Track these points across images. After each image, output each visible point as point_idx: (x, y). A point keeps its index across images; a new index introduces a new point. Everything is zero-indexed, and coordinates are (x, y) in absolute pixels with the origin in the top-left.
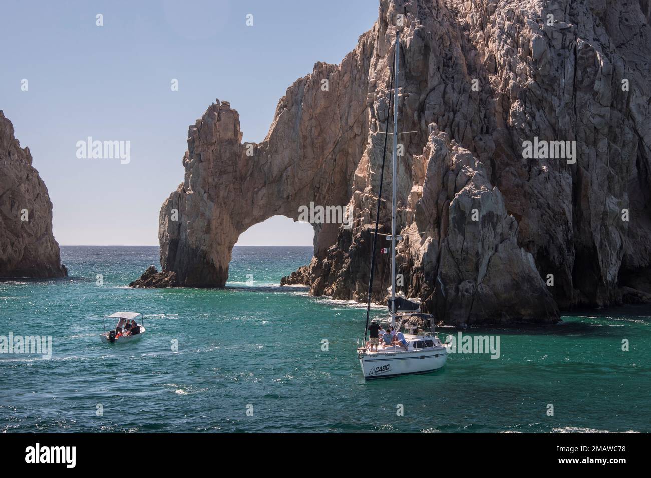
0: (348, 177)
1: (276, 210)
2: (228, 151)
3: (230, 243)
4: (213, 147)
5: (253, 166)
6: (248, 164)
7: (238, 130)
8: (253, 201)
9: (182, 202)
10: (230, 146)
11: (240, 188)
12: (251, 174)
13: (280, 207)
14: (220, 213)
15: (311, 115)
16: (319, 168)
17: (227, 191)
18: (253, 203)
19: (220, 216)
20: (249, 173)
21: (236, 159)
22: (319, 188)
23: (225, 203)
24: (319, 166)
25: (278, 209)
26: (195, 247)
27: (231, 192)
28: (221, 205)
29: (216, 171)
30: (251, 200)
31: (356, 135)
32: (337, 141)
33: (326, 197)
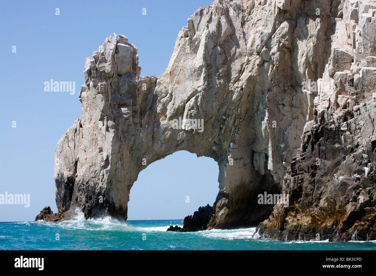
0: (255, 108)
1: (178, 145)
2: (126, 84)
3: (130, 180)
4: (111, 79)
5: (153, 99)
6: (147, 98)
7: (137, 63)
8: (153, 136)
9: (78, 136)
10: (128, 79)
11: (140, 122)
12: (151, 108)
13: (183, 142)
14: (120, 147)
15: (215, 42)
16: (225, 98)
17: (127, 124)
18: (153, 138)
19: (119, 151)
20: (149, 107)
21: (135, 92)
22: (224, 120)
23: (124, 137)
24: (225, 96)
25: (181, 144)
26: (93, 183)
27: (130, 125)
28: (120, 138)
29: (115, 103)
30: (152, 135)
31: (264, 61)
32: (243, 69)
33: (233, 129)
